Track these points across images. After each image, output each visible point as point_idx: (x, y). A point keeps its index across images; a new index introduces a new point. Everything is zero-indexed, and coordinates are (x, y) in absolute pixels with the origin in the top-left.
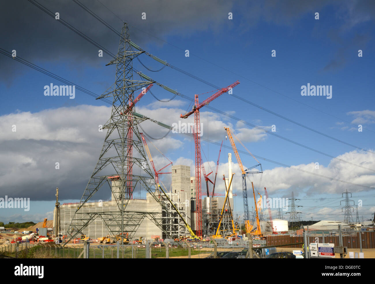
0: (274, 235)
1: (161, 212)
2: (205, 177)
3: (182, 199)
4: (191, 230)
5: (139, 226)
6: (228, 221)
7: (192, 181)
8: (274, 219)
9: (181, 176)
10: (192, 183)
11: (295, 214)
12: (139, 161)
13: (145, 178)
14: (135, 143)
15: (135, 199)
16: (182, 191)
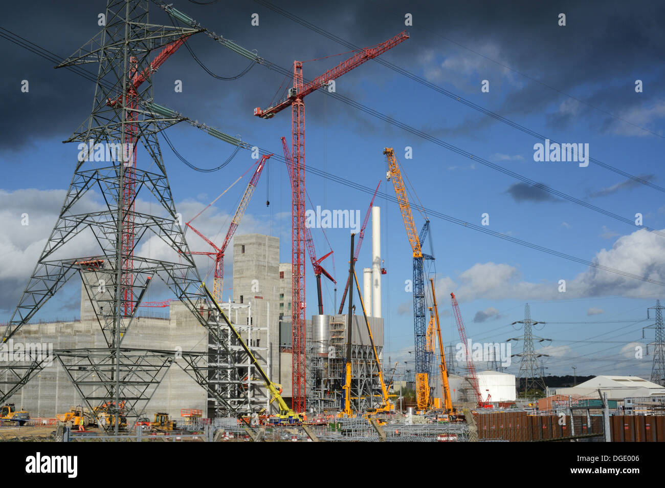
0: (484, 411)
1: (207, 351)
2: (313, 264)
3: (257, 319)
5: (155, 384)
6: (370, 375)
7: (282, 273)
9: (257, 260)
10: (281, 280)
11: (533, 359)
12: (159, 223)
13: (173, 265)
14: (152, 179)
15: (141, 317)
16: (259, 299)
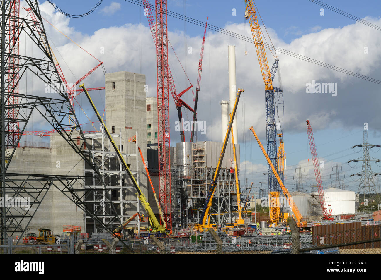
0: (327, 223)
1: (82, 174)
2: (174, 98)
3: (127, 147)
4: (149, 207)
5: (38, 204)
6: (228, 194)
7: (149, 106)
8: (326, 188)
9: (126, 95)
10: (148, 112)
11: (370, 177)
12: (36, 64)
13: (49, 100)
14: (29, 25)
15: (27, 147)
16: (129, 129)
